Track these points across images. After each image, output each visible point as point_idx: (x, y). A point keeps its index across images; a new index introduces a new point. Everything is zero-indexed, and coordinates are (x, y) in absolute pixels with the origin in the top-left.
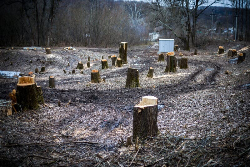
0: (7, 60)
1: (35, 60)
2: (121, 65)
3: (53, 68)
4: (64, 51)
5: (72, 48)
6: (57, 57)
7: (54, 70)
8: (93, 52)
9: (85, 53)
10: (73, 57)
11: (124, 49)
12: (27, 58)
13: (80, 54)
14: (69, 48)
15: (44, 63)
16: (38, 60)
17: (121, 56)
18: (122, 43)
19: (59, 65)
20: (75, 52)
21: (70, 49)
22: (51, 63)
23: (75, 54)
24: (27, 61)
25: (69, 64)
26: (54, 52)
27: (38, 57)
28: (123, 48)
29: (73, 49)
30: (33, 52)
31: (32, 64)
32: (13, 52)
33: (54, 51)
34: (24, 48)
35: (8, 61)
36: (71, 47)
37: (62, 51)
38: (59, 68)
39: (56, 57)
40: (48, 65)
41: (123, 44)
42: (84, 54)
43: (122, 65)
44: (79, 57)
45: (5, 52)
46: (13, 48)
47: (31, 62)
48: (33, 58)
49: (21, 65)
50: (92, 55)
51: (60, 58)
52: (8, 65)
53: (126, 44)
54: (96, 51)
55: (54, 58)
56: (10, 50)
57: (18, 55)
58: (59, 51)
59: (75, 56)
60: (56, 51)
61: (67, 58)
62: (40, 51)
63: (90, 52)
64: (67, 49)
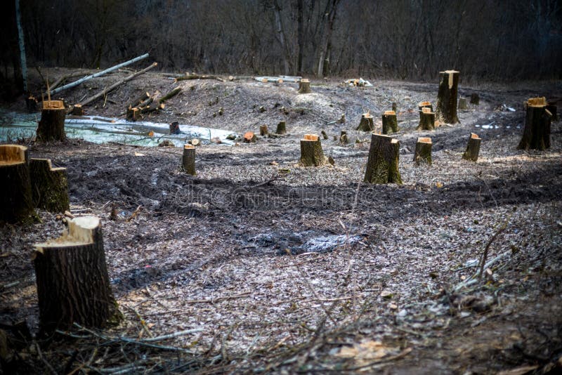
0: (214, 104)
1: (272, 106)
2: (430, 125)
3: (305, 125)
4: (343, 89)
5: (364, 81)
6: (319, 101)
7: (306, 129)
8: (410, 93)
9: (392, 94)
10: (360, 103)
11: (450, 87)
12: (254, 100)
13: (378, 96)
14: (356, 81)
15: (287, 114)
16: (277, 105)
17: (443, 104)
18: (447, 72)
19: (319, 118)
20: (368, 91)
21: (357, 84)
22: (302, 113)
23: (366, 97)
24: (254, 107)
25: (343, 117)
26: (321, 88)
27: (280, 99)
28: (448, 86)
29: (365, 83)
30: (273, 87)
31: (263, 115)
32: (229, 86)
33: (320, 86)
34: (258, 78)
35: (215, 106)
36: (361, 79)
37: (339, 87)
38: (318, 126)
39: (317, 102)
40: (295, 118)
41: (448, 75)
42: (389, 96)
43: (433, 125)
44: (376, 102)
45: (214, 86)
46: (231, 78)
47: (262, 111)
48: (269, 101)
49: (241, 116)
50: (407, 99)
51: (326, 103)
52: (215, 116)
53: (454, 74)
54: (420, 91)
55: (310, 104)
56: (225, 81)
57: (239, 93)
58: (330, 88)
59: (365, 99)
60: (324, 87)
61: (343, 105)
62: (290, 85)
63: (405, 92)
64: (351, 84)
